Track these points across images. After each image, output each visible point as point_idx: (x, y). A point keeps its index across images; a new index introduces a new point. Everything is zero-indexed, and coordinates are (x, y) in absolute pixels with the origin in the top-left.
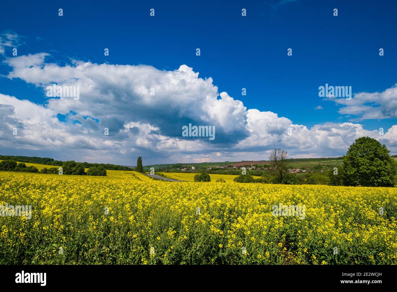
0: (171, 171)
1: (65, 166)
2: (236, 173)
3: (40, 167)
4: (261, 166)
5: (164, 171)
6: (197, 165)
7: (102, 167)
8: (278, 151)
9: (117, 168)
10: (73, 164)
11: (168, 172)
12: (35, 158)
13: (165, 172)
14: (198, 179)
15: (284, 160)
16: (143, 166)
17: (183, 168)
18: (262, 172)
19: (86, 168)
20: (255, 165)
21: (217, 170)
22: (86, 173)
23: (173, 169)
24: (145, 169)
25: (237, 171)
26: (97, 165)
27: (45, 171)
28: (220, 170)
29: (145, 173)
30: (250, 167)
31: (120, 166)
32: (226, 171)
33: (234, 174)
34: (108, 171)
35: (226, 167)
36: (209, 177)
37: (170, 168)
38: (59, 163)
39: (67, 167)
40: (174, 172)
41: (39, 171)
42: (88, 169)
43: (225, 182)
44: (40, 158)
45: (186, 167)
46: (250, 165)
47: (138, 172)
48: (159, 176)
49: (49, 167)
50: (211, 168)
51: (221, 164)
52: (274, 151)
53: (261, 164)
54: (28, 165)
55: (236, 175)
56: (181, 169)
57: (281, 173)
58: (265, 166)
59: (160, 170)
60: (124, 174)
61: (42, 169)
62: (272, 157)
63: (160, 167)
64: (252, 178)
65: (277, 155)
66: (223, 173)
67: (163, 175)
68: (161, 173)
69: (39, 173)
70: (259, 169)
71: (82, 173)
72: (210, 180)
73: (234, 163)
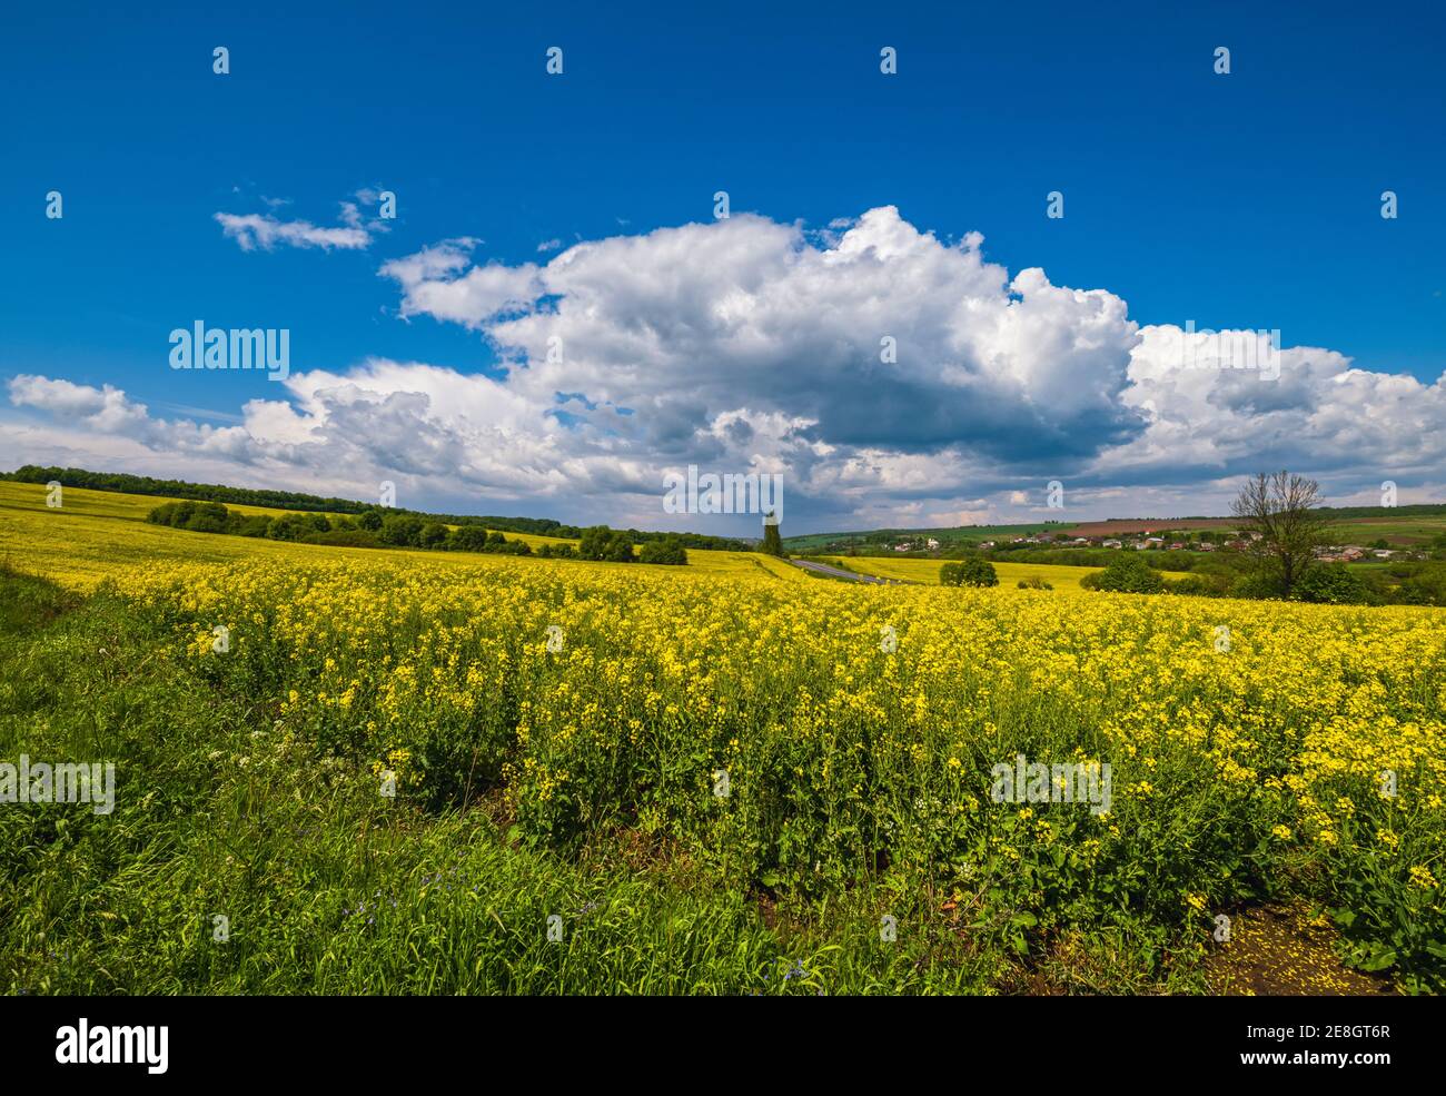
0: (863, 551)
1: (589, 539)
2: (1088, 558)
3: (535, 542)
4: (1188, 538)
5: (842, 553)
6: (944, 535)
7: (676, 541)
8: (1272, 480)
9: (710, 544)
10: (605, 535)
11: (854, 554)
12: (521, 520)
13: (846, 555)
14: (952, 577)
15: (1297, 515)
16: (782, 537)
17: (900, 542)
18: (1192, 557)
19: (636, 543)
20: (1161, 533)
21: (1015, 549)
22: (638, 557)
23: (869, 546)
24: (787, 546)
25: (1091, 551)
26: (661, 537)
27: (546, 553)
28: (1027, 550)
29: (787, 557)
30: (1143, 539)
31: (717, 539)
32: (1048, 552)
33: (1078, 561)
34: (690, 553)
35: (1047, 538)
36: (992, 571)
37: (861, 543)
38: (573, 533)
39: (592, 541)
40: (873, 556)
41: (534, 551)
42: (641, 547)
43: (1049, 587)
44: (530, 521)
45: (911, 541)
46: (1143, 533)
47: (768, 556)
48: (829, 567)
49: (553, 542)
50: (992, 544)
51: (1029, 530)
52: (1253, 480)
53: (1186, 529)
54: (510, 537)
55: (1086, 565)
56: (893, 545)
57: (1287, 561)
58: (1205, 537)
59: (828, 550)
60: (731, 561)
61: (539, 547)
62: (1247, 503)
63: (830, 540)
64: (1159, 579)
65: (1270, 493)
66: (1036, 559)
67: (840, 564)
68: (836, 558)
69: (533, 555)
70: (1181, 545)
71: (627, 557)
72: (997, 582)
73: (1078, 525)
